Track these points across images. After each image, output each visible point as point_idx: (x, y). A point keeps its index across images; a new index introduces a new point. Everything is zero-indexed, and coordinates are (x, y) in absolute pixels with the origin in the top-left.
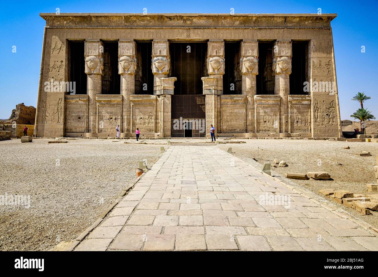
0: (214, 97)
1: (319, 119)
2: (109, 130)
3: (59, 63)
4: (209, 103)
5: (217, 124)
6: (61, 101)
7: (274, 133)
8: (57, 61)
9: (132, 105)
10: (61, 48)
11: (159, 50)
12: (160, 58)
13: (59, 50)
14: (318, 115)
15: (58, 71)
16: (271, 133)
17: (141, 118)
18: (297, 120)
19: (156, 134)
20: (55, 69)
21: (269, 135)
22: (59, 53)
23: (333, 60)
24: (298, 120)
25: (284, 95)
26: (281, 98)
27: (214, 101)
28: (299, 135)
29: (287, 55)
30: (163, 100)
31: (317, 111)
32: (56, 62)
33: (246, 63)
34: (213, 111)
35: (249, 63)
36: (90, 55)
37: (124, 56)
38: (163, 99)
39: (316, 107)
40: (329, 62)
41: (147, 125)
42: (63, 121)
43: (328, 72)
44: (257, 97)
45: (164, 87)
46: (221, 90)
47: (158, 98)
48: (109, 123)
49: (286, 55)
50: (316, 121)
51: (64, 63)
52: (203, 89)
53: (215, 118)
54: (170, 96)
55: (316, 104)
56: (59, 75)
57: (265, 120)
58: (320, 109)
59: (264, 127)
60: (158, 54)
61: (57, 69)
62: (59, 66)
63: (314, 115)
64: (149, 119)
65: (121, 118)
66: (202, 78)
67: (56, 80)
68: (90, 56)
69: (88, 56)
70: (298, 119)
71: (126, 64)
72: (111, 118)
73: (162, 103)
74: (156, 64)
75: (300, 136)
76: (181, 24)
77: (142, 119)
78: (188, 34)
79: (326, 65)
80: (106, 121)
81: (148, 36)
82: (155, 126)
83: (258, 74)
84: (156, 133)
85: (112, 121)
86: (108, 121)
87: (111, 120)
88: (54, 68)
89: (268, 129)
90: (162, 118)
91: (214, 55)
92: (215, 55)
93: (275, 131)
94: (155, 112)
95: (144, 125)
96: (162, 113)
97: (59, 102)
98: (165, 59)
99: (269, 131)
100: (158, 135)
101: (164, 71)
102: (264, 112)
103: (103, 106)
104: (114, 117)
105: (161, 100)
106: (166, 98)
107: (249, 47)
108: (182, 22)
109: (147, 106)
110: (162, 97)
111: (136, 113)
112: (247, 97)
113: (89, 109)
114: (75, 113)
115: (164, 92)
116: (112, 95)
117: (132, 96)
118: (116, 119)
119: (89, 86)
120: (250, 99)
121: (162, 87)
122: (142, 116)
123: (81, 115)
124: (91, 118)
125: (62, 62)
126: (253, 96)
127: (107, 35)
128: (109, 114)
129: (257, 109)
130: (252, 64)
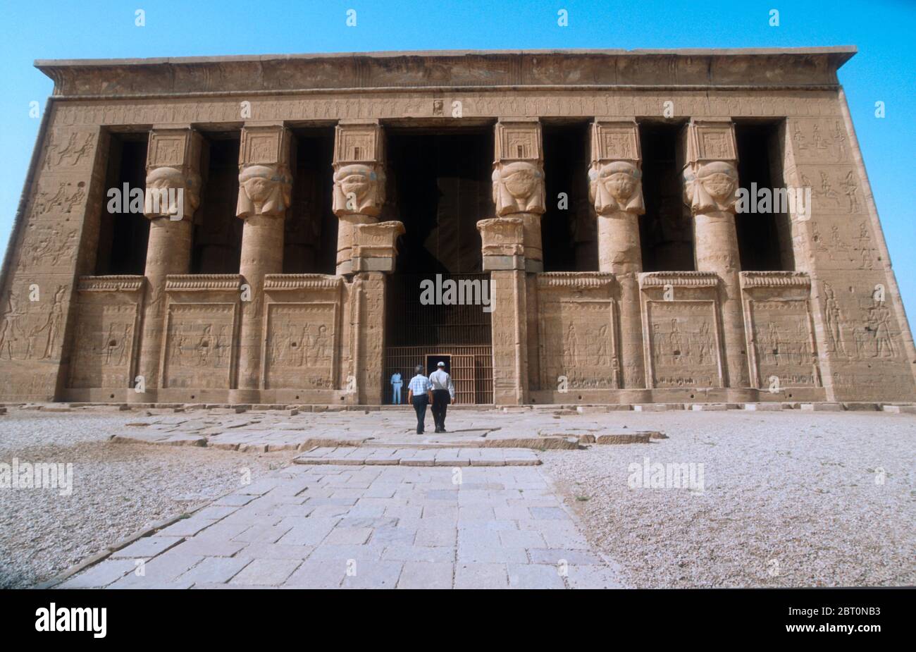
0: (518, 277)
1: (843, 343)
2: (196, 381)
3: (74, 190)
4: (503, 297)
5: (528, 362)
6: (64, 292)
7: (708, 389)
8: (69, 184)
9: (269, 305)
10: (83, 149)
11: (353, 148)
12: (357, 168)
13: (77, 155)
14: (838, 332)
15: (66, 210)
16: (699, 389)
17: (294, 344)
18: (775, 347)
19: (337, 394)
20: (60, 204)
21: (692, 396)
22: (77, 161)
23: (860, 171)
24: (777, 347)
25: (729, 272)
26: (720, 281)
27: (515, 291)
28: (787, 395)
29: (726, 158)
30: (359, 290)
31: (832, 318)
32: (66, 187)
33: (609, 180)
34: (514, 321)
35: (618, 180)
36: (159, 164)
37: (253, 165)
38: (362, 286)
39: (831, 305)
40: (847, 177)
41: (309, 365)
42: (60, 352)
43: (851, 205)
44: (647, 277)
45: (363, 249)
46: (537, 260)
47: (347, 285)
48: (197, 359)
49: (721, 158)
50: (835, 350)
51: (86, 189)
52: (483, 254)
53: (520, 342)
54: (380, 276)
55: (827, 299)
56: (68, 220)
57: (676, 349)
58: (843, 312)
59: (676, 370)
60: (351, 157)
61: (66, 206)
62: (70, 197)
63: (828, 332)
64: (317, 347)
65: (235, 344)
66: (478, 223)
67: (58, 233)
68: (159, 167)
69: (155, 167)
70: (777, 344)
71: (257, 186)
72: (206, 345)
73: (358, 297)
74: (343, 187)
75: (790, 396)
76: (417, 80)
77: (294, 348)
78: (437, 106)
79: (841, 184)
80: (190, 352)
81: (326, 113)
82: (334, 369)
84: (336, 391)
85: (207, 351)
86: (195, 352)
87: (205, 348)
88: (56, 201)
89: (687, 375)
90: (356, 343)
91: (513, 158)
92: (517, 157)
93: (710, 383)
94: (336, 325)
95: (301, 365)
96: (356, 326)
97: (57, 295)
98: (369, 170)
99: (690, 381)
100: (343, 398)
101: (364, 206)
102: (673, 323)
103: (184, 307)
104: (213, 342)
105: (355, 289)
106: (367, 282)
107: (615, 136)
108: (421, 74)
109: (313, 306)
110: (357, 280)
111: (279, 331)
112: (618, 278)
113: (143, 317)
114: (101, 330)
115: (363, 263)
116: (213, 276)
117: (270, 278)
118: (218, 346)
119: (152, 252)
120: (625, 284)
121: (359, 251)
122: (296, 340)
123: (118, 334)
124: (147, 343)
125: (81, 184)
126: (634, 277)
127: (213, 113)
128: (201, 333)
129: (649, 316)
130: (624, 182)
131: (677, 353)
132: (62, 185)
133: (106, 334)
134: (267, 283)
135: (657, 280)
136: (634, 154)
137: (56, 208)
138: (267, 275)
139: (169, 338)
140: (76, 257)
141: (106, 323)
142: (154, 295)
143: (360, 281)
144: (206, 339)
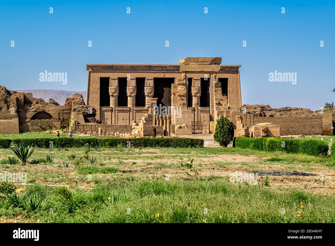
6: (98, 110)
8: (96, 89)
9: (135, 112)
10: (97, 82)
11: (149, 83)
12: (150, 87)
15: (96, 94)
22: (96, 84)
23: (240, 89)
36: (113, 86)
37: (130, 86)
40: (237, 90)
45: (152, 103)
47: (148, 109)
56: (97, 96)
60: (148, 85)
62: (96, 92)
67: (95, 99)
71: (132, 90)
72: (124, 119)
73: (151, 111)
74: (147, 91)
76: (160, 70)
78: (164, 75)
81: (143, 76)
83: (201, 96)
86: (122, 120)
88: (94, 92)
89: (205, 125)
98: (152, 88)
101: (151, 95)
102: (204, 116)
103: (120, 112)
104: (125, 119)
105: (150, 110)
106: (152, 109)
107: (196, 82)
108: (161, 68)
109: (143, 112)
110: (150, 108)
111: (137, 116)
112: (195, 108)
113: (112, 114)
114: (105, 116)
115: (152, 106)
116: (125, 107)
117: (135, 108)
118: (126, 119)
119: (111, 102)
120: (196, 109)
121: (151, 103)
122: (140, 118)
123: (108, 117)
124: (113, 119)
125: (98, 89)
126: (198, 108)
127: (122, 75)
128: (123, 117)
129: (200, 115)
130: (197, 91)
131: (204, 121)
132: (94, 89)
133: (105, 117)
134: (134, 108)
135: (202, 109)
136: (199, 86)
137: (94, 94)
138: (134, 107)
139: (117, 118)
140: (99, 103)
141: (105, 115)
142: (114, 110)
143: (151, 109)
144: (124, 118)
